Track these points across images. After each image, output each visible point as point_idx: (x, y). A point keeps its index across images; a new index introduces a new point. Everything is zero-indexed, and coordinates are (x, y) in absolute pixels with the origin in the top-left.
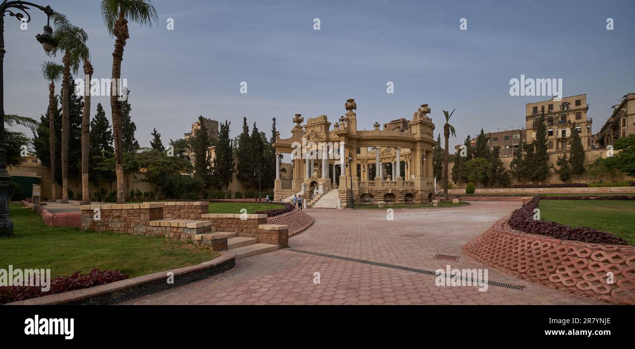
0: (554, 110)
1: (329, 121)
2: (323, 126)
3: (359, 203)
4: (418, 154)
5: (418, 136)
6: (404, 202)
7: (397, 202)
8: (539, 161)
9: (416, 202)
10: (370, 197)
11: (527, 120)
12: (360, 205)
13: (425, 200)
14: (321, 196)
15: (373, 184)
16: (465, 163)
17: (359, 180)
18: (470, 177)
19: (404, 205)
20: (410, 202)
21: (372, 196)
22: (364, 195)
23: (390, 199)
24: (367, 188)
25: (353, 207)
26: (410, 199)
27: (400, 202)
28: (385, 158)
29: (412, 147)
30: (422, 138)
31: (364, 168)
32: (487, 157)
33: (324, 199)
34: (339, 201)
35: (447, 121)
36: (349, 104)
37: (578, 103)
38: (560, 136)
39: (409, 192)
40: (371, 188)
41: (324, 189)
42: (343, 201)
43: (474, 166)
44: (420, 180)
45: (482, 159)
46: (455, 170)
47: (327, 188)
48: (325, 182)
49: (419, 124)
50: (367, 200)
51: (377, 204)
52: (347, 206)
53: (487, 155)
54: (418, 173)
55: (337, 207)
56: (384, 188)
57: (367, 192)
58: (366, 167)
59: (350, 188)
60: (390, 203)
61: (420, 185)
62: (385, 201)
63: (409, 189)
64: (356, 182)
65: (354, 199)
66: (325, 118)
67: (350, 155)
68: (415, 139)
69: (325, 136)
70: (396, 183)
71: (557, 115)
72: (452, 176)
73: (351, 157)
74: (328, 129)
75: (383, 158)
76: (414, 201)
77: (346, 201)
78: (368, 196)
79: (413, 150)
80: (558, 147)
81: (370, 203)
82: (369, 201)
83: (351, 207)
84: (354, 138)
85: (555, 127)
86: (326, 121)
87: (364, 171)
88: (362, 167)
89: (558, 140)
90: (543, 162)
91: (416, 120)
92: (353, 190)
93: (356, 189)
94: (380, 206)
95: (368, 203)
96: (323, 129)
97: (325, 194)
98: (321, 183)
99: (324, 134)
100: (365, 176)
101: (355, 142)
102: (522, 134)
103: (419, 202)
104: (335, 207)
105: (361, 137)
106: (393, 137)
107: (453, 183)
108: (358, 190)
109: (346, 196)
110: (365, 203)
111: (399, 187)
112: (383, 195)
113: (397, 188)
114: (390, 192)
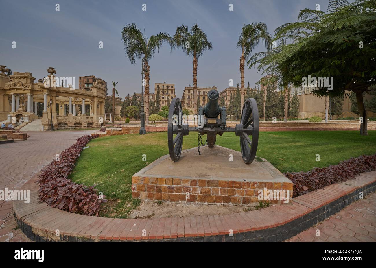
0: (164, 88)
1: (33, 76)
2: (29, 80)
3: (57, 128)
4: (96, 103)
5: (95, 94)
6: (87, 127)
7: (83, 127)
8: (157, 109)
9: (94, 127)
10: (65, 124)
11: (155, 91)
12: (57, 129)
13: (99, 126)
14: (27, 124)
15: (67, 117)
16: (126, 108)
17: (58, 114)
18: (129, 115)
19: (87, 129)
20: (91, 127)
21: (66, 124)
22: (60, 123)
23: (78, 126)
24: (63, 119)
25: (53, 130)
26: (91, 126)
27: (84, 127)
28: (77, 102)
29: (92, 99)
30: (97, 95)
31: (61, 106)
32: (137, 106)
33: (30, 126)
34: (42, 126)
35: (114, 86)
36: (50, 70)
37: (172, 87)
38: (166, 99)
39: (90, 122)
40: (66, 120)
41: (29, 119)
42: (45, 127)
43: (130, 110)
44: (96, 116)
45: (134, 106)
46: (122, 111)
47: (31, 119)
48: (30, 115)
49: (96, 88)
50: (63, 126)
51: (70, 129)
52: (49, 130)
53: (136, 104)
54: (96, 112)
55: (41, 130)
56: (74, 120)
57: (63, 122)
58: (63, 106)
59: (51, 119)
60: (78, 128)
61: (96, 118)
62: (75, 127)
63: (90, 120)
64: (55, 116)
65: (53, 125)
66: (31, 74)
67: (51, 100)
68: (94, 95)
69: (31, 86)
70: (82, 117)
71: (165, 90)
72: (120, 114)
73: (51, 101)
74: (33, 82)
75: (75, 102)
76: (93, 127)
77: (47, 126)
78: (64, 124)
79: (93, 100)
80: (165, 104)
81: (65, 128)
82: (64, 127)
83: (51, 130)
84: (54, 91)
85: (165, 95)
86: (32, 77)
87: (61, 108)
88: (60, 106)
89: (166, 101)
90: (158, 110)
91: (94, 86)
92: (53, 120)
93: (55, 120)
94: (71, 129)
95: (63, 128)
96: (29, 82)
97: (30, 122)
98: (27, 116)
99: (29, 84)
100: (62, 112)
101: (55, 93)
102: (153, 96)
103: (96, 127)
104: (39, 130)
105: (59, 90)
106: (81, 93)
107: (121, 118)
108: (57, 120)
109: (47, 124)
110: (61, 128)
111: (84, 119)
112: (73, 123)
113: (82, 120)
114: (78, 122)
